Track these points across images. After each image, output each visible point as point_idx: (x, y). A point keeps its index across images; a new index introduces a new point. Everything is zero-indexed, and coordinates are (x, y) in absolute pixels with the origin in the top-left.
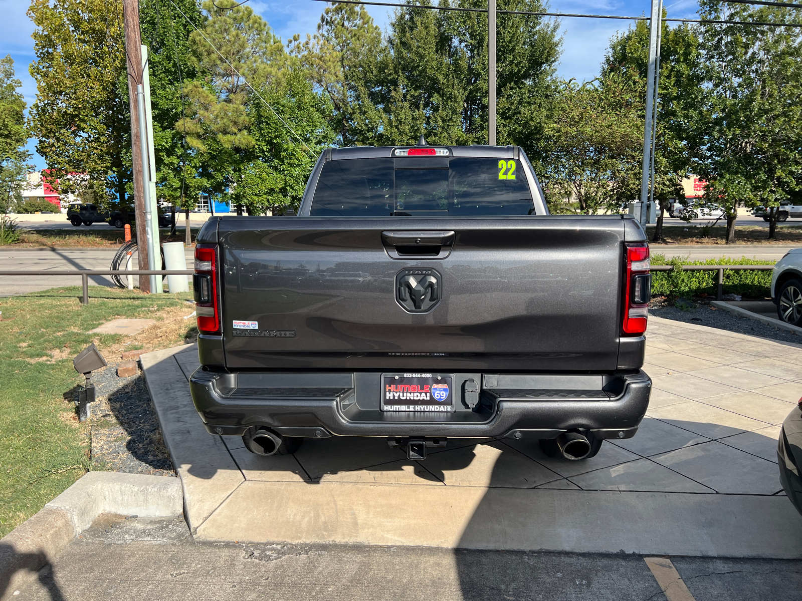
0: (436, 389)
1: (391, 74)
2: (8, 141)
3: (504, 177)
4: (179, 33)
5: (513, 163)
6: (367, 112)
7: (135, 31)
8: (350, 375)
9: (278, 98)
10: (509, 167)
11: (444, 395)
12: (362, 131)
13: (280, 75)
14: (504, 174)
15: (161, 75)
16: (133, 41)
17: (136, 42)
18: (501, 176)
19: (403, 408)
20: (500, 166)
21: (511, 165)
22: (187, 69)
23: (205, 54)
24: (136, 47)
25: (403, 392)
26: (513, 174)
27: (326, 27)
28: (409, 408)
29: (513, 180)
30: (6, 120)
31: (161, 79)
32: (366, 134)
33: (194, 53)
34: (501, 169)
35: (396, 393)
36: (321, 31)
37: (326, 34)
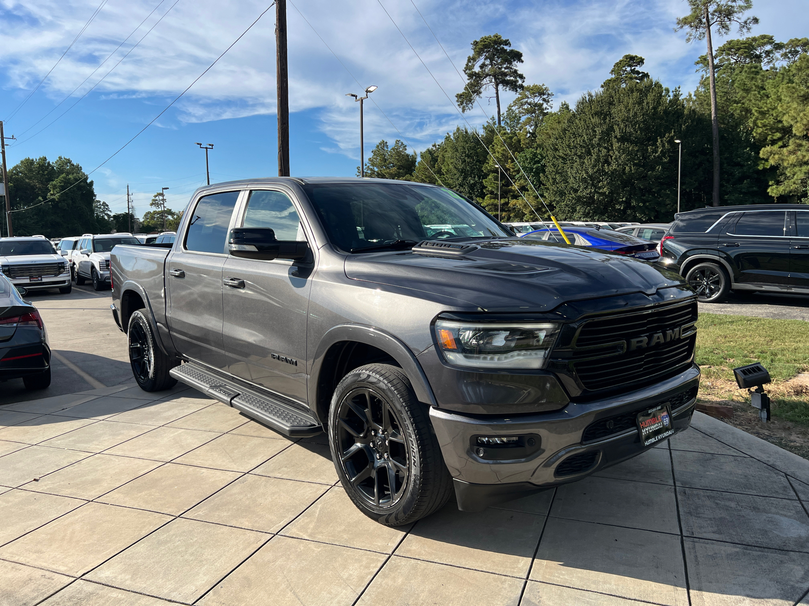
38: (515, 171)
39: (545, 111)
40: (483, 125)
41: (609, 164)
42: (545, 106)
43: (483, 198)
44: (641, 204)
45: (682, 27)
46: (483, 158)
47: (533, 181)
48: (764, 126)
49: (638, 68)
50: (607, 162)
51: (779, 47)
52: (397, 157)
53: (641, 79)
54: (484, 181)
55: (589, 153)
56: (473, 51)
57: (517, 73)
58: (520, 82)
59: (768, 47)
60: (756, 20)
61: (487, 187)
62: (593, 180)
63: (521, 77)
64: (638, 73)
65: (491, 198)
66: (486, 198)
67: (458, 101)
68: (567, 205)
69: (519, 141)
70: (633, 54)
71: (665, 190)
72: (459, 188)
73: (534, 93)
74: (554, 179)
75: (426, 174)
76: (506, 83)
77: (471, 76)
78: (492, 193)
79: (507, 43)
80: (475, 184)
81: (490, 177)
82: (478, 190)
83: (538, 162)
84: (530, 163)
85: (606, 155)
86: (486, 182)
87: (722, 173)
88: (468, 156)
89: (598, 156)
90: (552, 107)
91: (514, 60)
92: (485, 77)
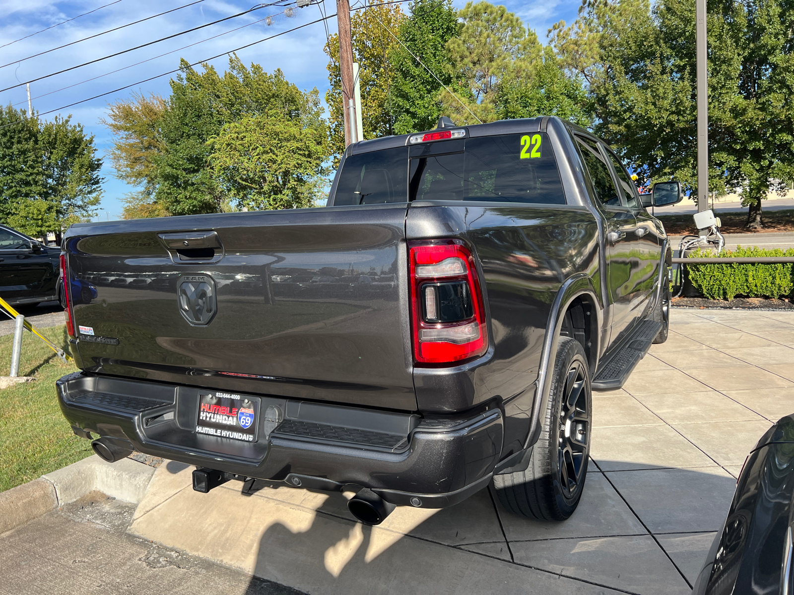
0: (242, 413)
1: (652, 46)
2: (309, 160)
3: (527, 156)
4: (436, 45)
5: (538, 137)
6: (623, 91)
7: (347, 51)
8: (173, 388)
9: (526, 92)
10: (533, 142)
11: (249, 422)
12: (617, 112)
13: (530, 68)
14: (526, 152)
15: (420, 87)
16: (346, 61)
17: (348, 61)
18: (523, 155)
19: (212, 431)
20: (522, 143)
21: (536, 140)
22: (443, 77)
23: (459, 59)
24: (348, 65)
25: (214, 414)
26: (537, 152)
27: (587, 10)
28: (216, 432)
29: (537, 158)
30: (307, 142)
31: (419, 90)
32: (622, 115)
33: (449, 60)
34: (524, 146)
35: (209, 413)
36: (581, 14)
37: (587, 16)
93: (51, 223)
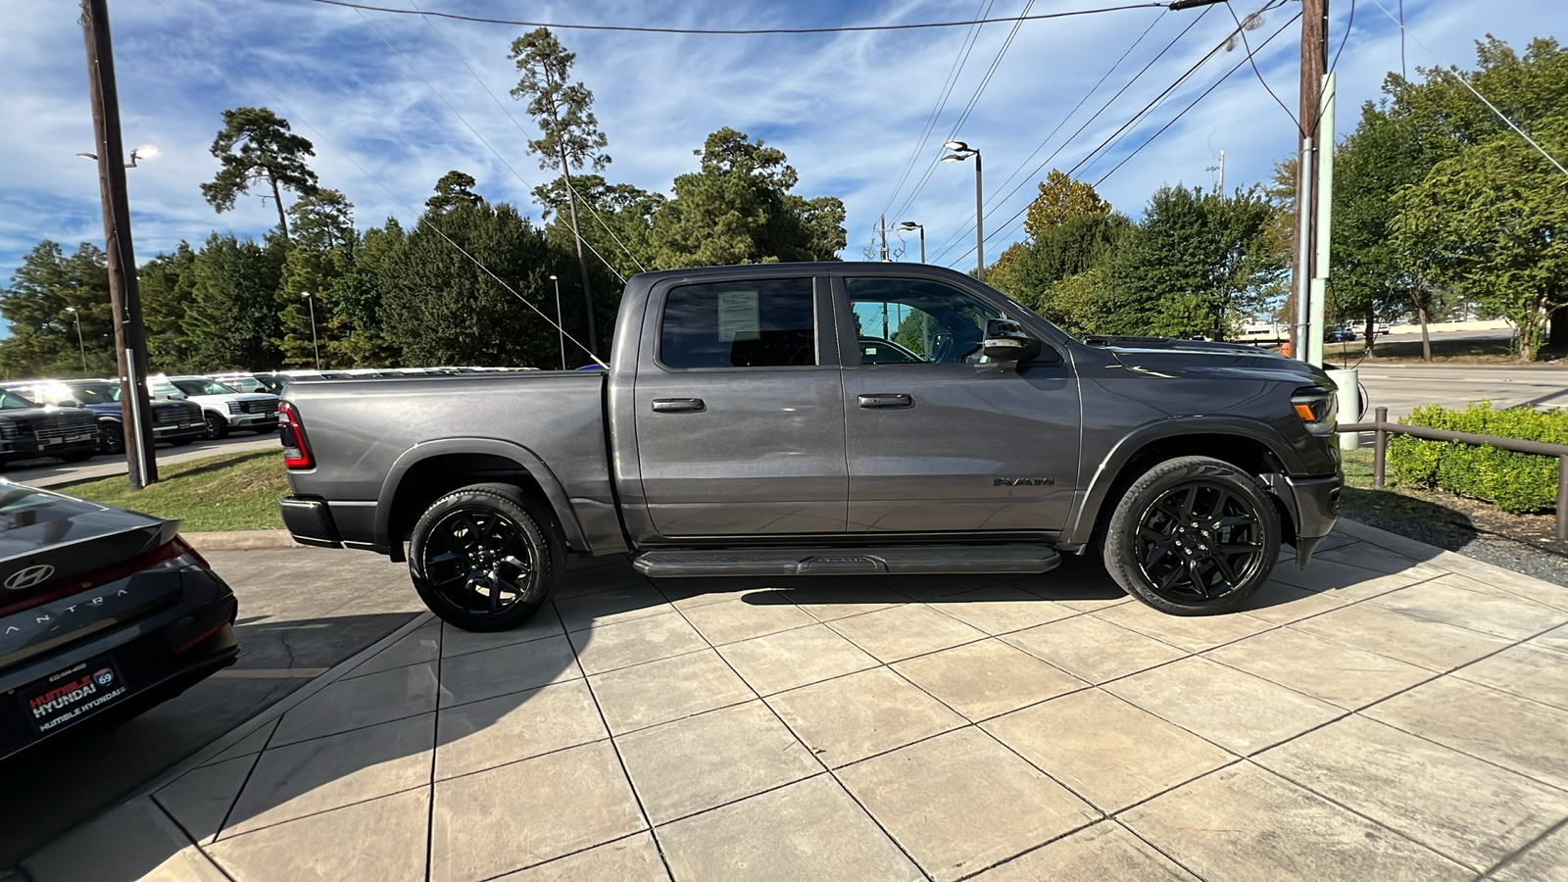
38: (331, 303)
39: (344, 226)
40: (264, 235)
41: (476, 300)
42: (342, 218)
43: (282, 339)
44: (518, 348)
45: (534, 151)
46: (273, 282)
47: (362, 318)
48: (630, 269)
49: (468, 189)
50: (472, 296)
51: (610, 189)
52: (89, 271)
53: (474, 202)
54: (279, 314)
55: (447, 284)
56: (225, 124)
57: (304, 168)
58: (310, 182)
59: (601, 189)
60: (609, 159)
61: (286, 323)
62: (457, 319)
63: (311, 175)
64: (470, 194)
65: (295, 339)
66: (286, 338)
67: (205, 194)
68: (422, 349)
69: (330, 262)
70: (461, 171)
71: (542, 332)
72: (235, 323)
73: (322, 200)
74: (400, 315)
75: (159, 301)
76: (288, 180)
77: (228, 160)
78: (294, 331)
79: (283, 123)
80: (263, 318)
81: (289, 309)
82: (269, 328)
83: (367, 292)
84: (354, 293)
85: (470, 288)
86: (283, 315)
87: (595, 315)
88: (245, 277)
89: (460, 288)
90: (352, 222)
91: (299, 151)
92: (252, 166)
93: (1199, 322)
